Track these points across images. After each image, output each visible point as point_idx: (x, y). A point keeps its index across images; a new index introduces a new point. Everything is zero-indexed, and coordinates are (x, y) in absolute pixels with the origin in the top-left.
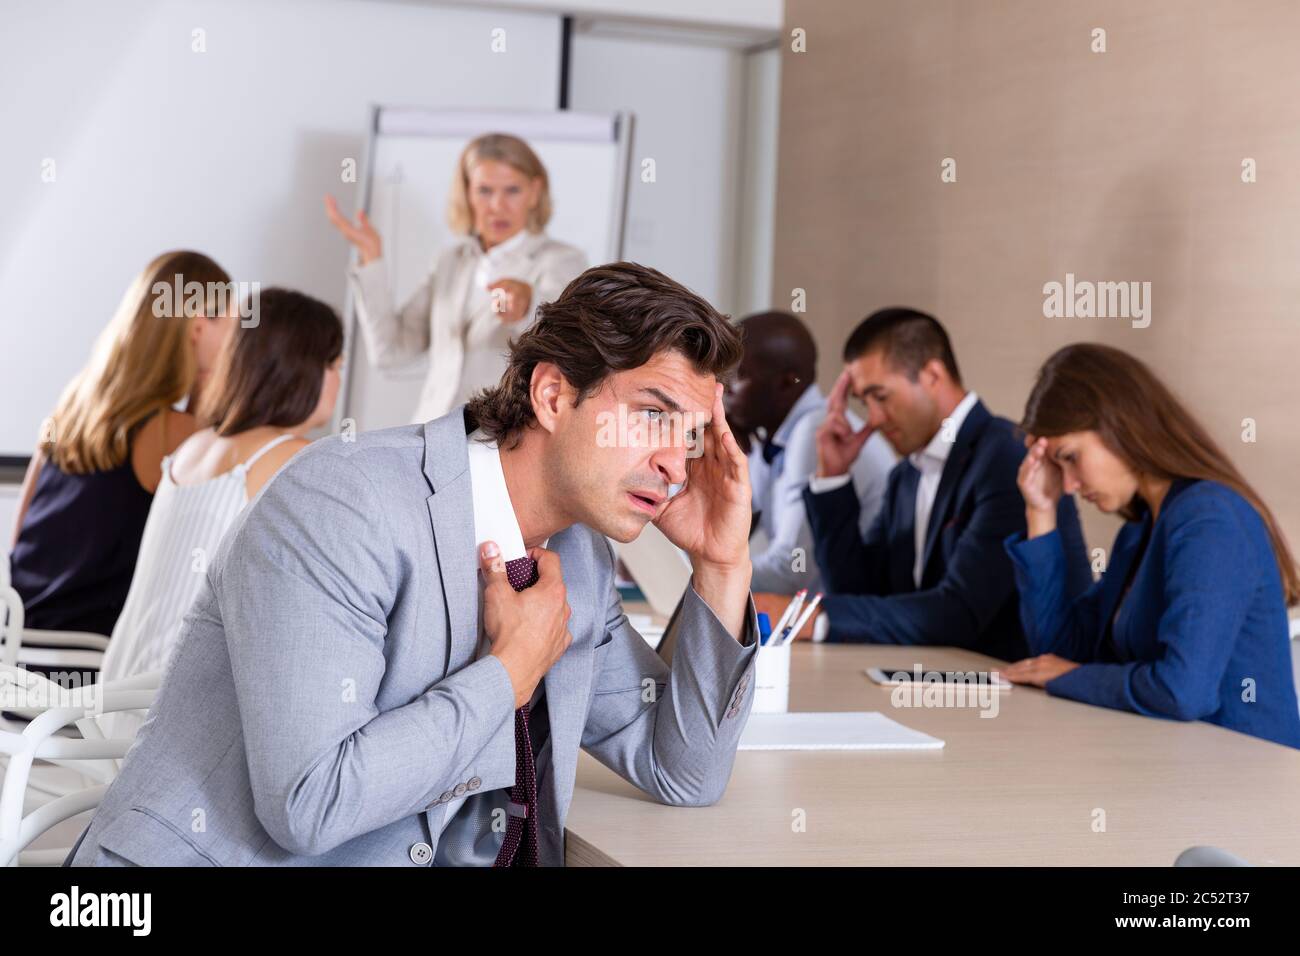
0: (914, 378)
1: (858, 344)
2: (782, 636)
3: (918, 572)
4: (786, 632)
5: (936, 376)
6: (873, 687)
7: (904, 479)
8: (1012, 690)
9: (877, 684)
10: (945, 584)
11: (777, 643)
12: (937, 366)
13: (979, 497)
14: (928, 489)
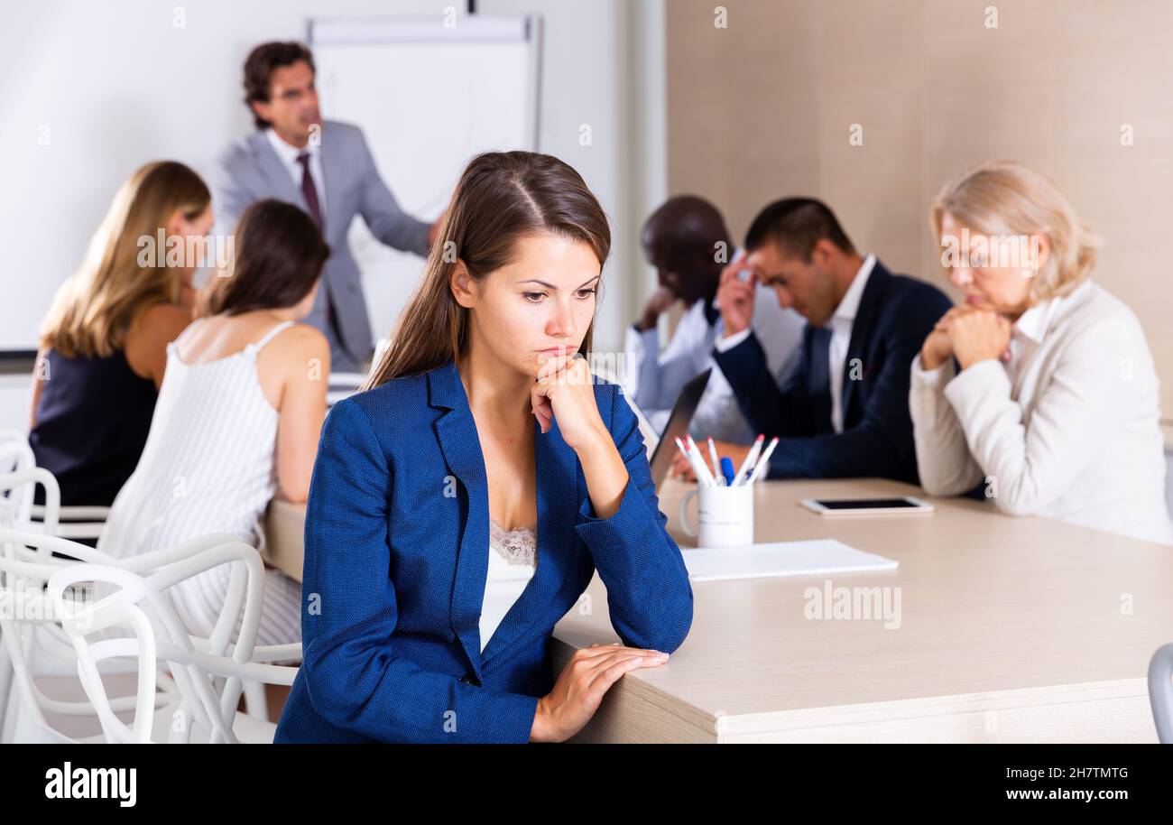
0: (808, 259)
1: (755, 239)
2: (746, 477)
3: (837, 417)
4: (749, 474)
5: (826, 254)
6: (815, 517)
7: (816, 337)
8: (936, 511)
9: (819, 513)
10: (865, 423)
11: (742, 484)
12: (826, 245)
13: (890, 344)
14: (840, 345)
